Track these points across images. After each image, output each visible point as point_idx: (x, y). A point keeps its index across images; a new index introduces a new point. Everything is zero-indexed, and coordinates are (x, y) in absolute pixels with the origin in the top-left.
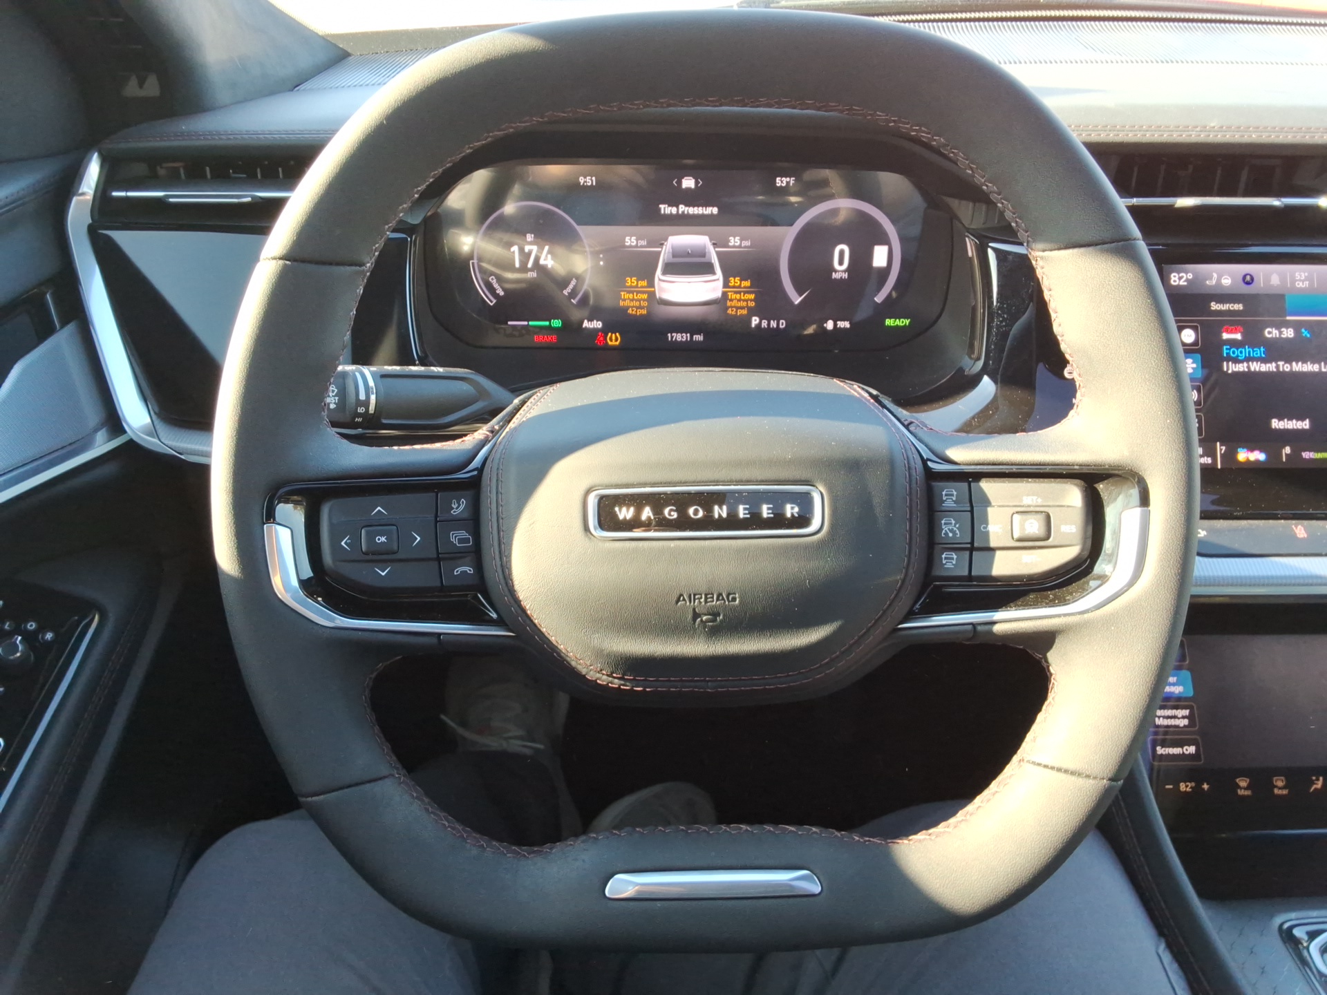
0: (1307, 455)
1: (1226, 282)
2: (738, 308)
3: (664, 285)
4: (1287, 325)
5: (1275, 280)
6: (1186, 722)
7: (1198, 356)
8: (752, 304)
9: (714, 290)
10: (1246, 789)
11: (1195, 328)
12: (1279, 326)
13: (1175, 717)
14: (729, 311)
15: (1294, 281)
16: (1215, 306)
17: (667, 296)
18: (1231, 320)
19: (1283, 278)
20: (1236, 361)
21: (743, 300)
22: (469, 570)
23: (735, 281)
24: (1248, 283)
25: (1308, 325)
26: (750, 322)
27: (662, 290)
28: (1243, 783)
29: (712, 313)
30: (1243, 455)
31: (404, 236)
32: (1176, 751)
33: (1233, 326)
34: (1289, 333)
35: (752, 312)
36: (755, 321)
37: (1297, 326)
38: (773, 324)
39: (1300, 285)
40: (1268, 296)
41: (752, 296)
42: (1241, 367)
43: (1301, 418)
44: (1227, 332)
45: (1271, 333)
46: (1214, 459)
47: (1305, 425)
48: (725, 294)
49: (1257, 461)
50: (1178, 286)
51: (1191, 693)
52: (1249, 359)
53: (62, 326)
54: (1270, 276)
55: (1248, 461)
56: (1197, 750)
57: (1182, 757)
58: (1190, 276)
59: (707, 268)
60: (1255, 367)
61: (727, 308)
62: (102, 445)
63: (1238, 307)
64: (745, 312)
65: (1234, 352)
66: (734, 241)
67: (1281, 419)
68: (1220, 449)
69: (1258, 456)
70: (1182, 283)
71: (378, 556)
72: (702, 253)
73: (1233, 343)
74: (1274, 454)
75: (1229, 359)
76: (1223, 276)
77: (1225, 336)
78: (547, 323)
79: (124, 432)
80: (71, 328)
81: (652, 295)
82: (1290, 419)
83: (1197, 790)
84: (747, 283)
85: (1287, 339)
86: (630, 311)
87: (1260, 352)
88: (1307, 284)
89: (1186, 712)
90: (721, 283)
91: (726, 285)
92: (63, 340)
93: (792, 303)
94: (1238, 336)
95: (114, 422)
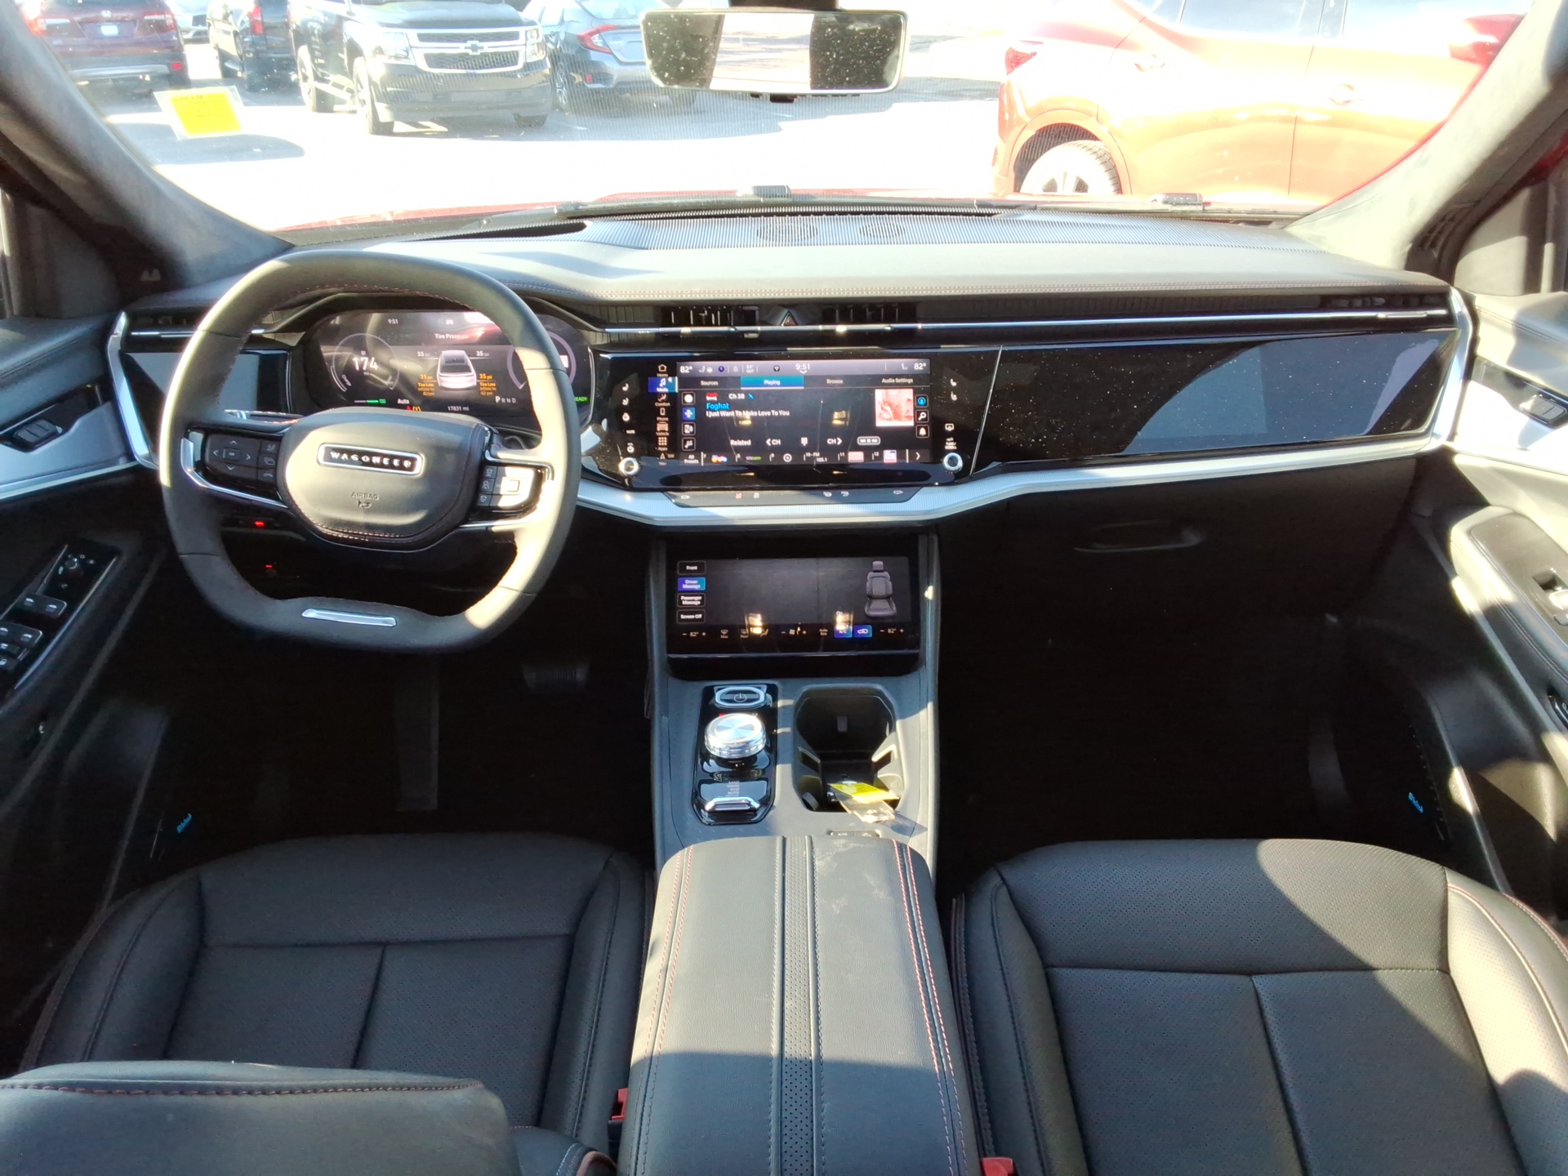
0: (748, 458)
1: (710, 370)
2: (487, 391)
3: (442, 378)
4: (741, 392)
5: (736, 369)
6: (699, 603)
7: (694, 409)
8: (495, 389)
9: (472, 381)
10: (725, 635)
11: (692, 395)
12: (736, 393)
13: (694, 600)
14: (482, 393)
15: (745, 369)
16: (703, 383)
17: (445, 385)
18: (711, 391)
19: (740, 369)
20: (713, 411)
21: (489, 387)
22: (271, 476)
23: (483, 376)
24: (721, 371)
25: (753, 393)
26: (495, 399)
27: (442, 381)
28: (724, 632)
29: (473, 395)
30: (715, 459)
31: (285, 352)
32: (692, 617)
33: (712, 393)
34: (742, 396)
35: (496, 394)
36: (498, 399)
37: (746, 393)
38: (509, 400)
39: (748, 371)
40: (732, 377)
41: (494, 385)
42: (716, 414)
43: (746, 439)
44: (709, 396)
45: (732, 396)
46: (700, 461)
47: (749, 443)
48: (478, 383)
49: (723, 462)
50: (685, 374)
51: (704, 589)
52: (720, 410)
53: (103, 404)
54: (733, 367)
55: (718, 462)
56: (703, 617)
57: (695, 620)
58: (691, 368)
59: (466, 369)
60: (724, 414)
61: (480, 391)
62: (123, 465)
63: (716, 383)
64: (491, 393)
65: (713, 406)
66: (480, 354)
67: (735, 440)
68: (703, 456)
69: (724, 459)
70: (687, 371)
71: (229, 461)
72: (462, 360)
73: (713, 402)
74: (731, 458)
75: (710, 409)
76: (708, 368)
77: (708, 398)
78: (377, 401)
79: (134, 460)
80: (108, 404)
81: (436, 384)
82: (740, 440)
83: (700, 635)
84: (490, 377)
85: (741, 400)
86: (424, 394)
87: (726, 406)
88: (752, 371)
89: (700, 598)
90: (475, 377)
91: (478, 378)
92: (103, 410)
93: (517, 388)
94: (715, 398)
95: (129, 454)
